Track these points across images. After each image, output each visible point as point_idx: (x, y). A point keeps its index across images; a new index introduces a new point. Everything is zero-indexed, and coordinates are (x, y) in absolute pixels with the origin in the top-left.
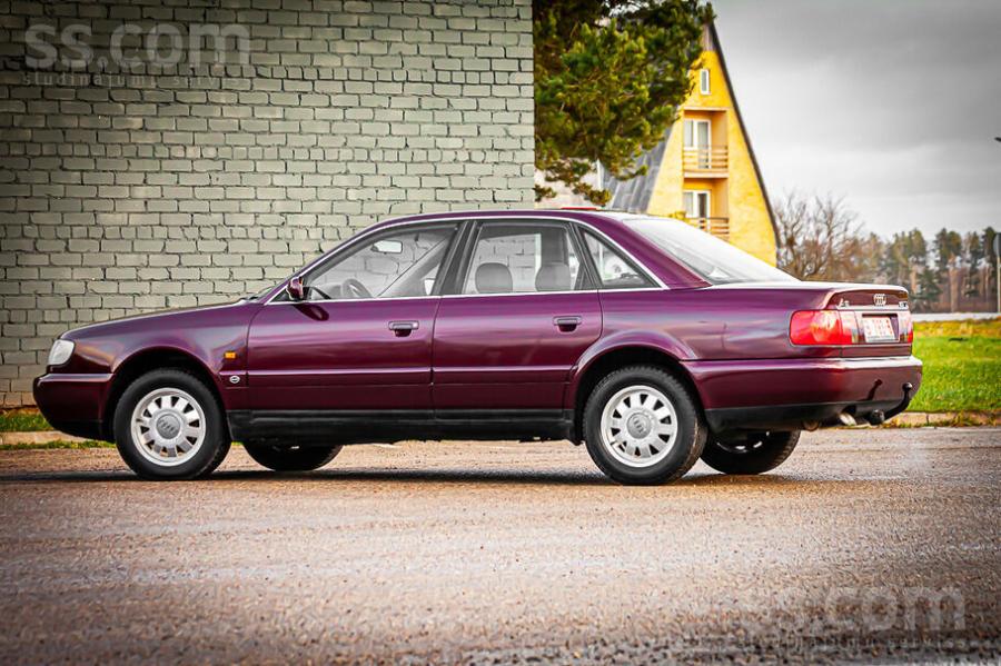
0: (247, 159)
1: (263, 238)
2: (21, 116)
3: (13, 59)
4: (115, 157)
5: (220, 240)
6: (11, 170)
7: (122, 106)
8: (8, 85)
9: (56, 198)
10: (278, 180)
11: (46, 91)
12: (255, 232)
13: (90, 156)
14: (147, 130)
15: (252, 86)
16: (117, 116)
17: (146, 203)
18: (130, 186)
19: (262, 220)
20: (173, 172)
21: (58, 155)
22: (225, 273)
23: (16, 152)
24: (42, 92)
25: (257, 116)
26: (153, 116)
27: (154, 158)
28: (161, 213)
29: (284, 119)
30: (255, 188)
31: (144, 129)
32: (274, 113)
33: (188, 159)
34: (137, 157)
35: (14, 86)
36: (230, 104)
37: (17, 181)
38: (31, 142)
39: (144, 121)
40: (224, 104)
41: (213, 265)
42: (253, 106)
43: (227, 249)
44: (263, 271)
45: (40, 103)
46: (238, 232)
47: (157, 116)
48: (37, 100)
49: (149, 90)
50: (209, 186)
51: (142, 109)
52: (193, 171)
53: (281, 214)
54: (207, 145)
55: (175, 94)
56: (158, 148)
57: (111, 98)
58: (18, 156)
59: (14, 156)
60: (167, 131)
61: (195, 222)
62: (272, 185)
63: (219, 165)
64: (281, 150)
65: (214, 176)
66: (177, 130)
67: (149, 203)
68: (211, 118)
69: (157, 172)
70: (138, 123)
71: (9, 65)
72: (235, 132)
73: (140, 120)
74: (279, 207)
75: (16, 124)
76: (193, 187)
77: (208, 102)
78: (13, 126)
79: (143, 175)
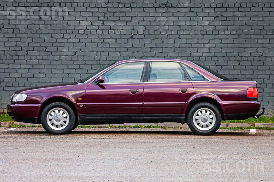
0: (248, 34)
1: (253, 60)
2: (164, 22)
3: (163, 4)
4: (198, 34)
5: (237, 61)
6: (161, 39)
7: (201, 18)
8: (161, 12)
9: (177, 48)
10: (259, 41)
11: (174, 14)
12: (251, 58)
13: (189, 34)
14: (210, 25)
15: (250, 10)
16: (199, 21)
17: (209, 49)
18: (203, 44)
19: (253, 54)
20: (220, 39)
21: (177, 34)
22: (238, 72)
23: (163, 33)
24: (173, 14)
25: (252, 20)
26: (213, 21)
27: (212, 34)
28: (214, 52)
29: (263, 21)
30: (251, 44)
31: (209, 25)
32: (259, 19)
33: (225, 35)
34: (207, 34)
35: (163, 12)
36: (242, 16)
37: (163, 42)
38: (168, 30)
39: (209, 22)
40: (239, 16)
41: (234, 69)
42: (251, 16)
43: (239, 64)
44: (253, 71)
45: (172, 17)
46: (243, 58)
47: (214, 21)
48: (171, 16)
49: (211, 12)
50: (233, 43)
51: (209, 19)
52: (227, 39)
53: (261, 52)
54: (233, 30)
55: (221, 13)
56: (214, 31)
57: (197, 15)
58: (163, 34)
59: (162, 35)
60: (218, 25)
61: (227, 55)
62: (257, 43)
63: (237, 37)
64: (261, 31)
65: (235, 40)
66: (221, 25)
67: (210, 49)
68: (234, 21)
69: (213, 39)
70: (207, 23)
71: (161, 6)
72: (244, 25)
73: (208, 22)
74: (260, 50)
75: (163, 24)
76: (227, 44)
77: (233, 16)
78: (162, 25)
79: (208, 40)
